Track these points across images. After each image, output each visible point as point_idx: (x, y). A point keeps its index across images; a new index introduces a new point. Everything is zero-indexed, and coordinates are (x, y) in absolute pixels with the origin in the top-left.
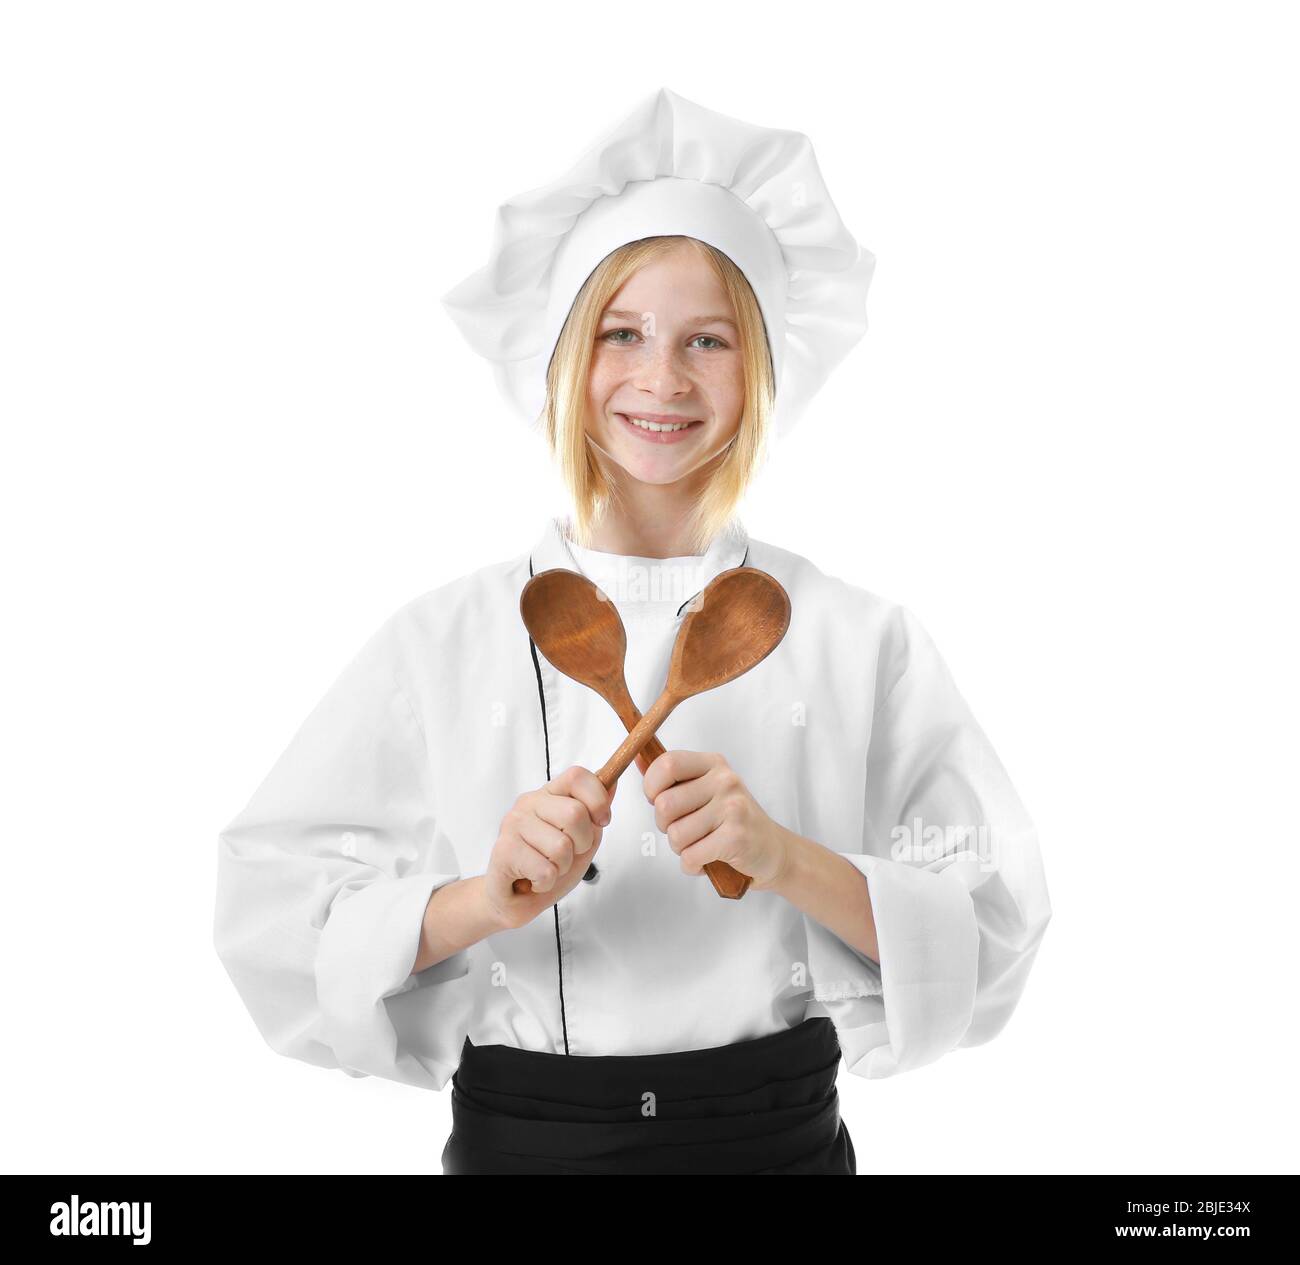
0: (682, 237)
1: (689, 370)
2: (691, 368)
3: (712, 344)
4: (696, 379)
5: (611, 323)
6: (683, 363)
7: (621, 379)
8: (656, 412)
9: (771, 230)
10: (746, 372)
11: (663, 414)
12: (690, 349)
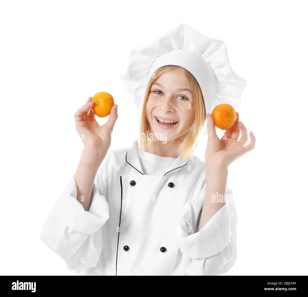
0: (179, 66)
1: (174, 105)
2: (176, 105)
3: (185, 99)
4: (176, 108)
5: (154, 87)
6: (173, 103)
7: (155, 106)
8: (163, 117)
9: (213, 69)
10: (195, 111)
11: (165, 117)
12: (176, 99)
